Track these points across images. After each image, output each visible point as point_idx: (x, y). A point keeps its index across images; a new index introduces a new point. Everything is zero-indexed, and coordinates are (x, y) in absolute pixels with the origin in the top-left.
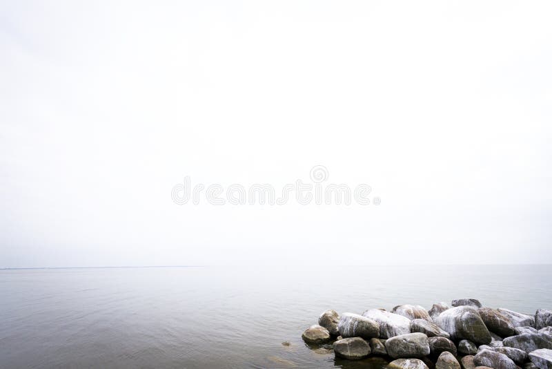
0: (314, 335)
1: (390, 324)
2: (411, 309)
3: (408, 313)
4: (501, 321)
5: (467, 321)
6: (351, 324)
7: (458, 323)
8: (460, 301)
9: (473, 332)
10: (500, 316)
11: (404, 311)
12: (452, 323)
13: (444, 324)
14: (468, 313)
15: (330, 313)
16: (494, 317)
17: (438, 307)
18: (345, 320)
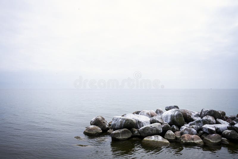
0: (94, 131)
1: (140, 120)
2: (149, 112)
3: (148, 114)
4: (189, 115)
5: (176, 116)
6: (121, 122)
7: (172, 117)
8: (170, 107)
9: (178, 121)
10: (188, 113)
11: (145, 113)
12: (169, 118)
13: (165, 118)
14: (177, 112)
15: (100, 118)
16: (186, 113)
17: (159, 111)
18: (116, 120)
